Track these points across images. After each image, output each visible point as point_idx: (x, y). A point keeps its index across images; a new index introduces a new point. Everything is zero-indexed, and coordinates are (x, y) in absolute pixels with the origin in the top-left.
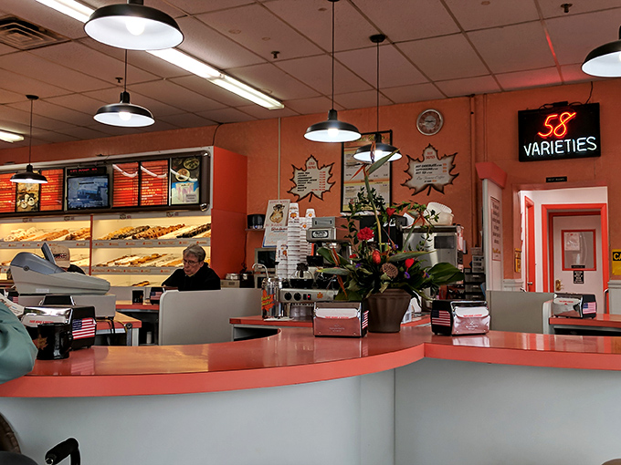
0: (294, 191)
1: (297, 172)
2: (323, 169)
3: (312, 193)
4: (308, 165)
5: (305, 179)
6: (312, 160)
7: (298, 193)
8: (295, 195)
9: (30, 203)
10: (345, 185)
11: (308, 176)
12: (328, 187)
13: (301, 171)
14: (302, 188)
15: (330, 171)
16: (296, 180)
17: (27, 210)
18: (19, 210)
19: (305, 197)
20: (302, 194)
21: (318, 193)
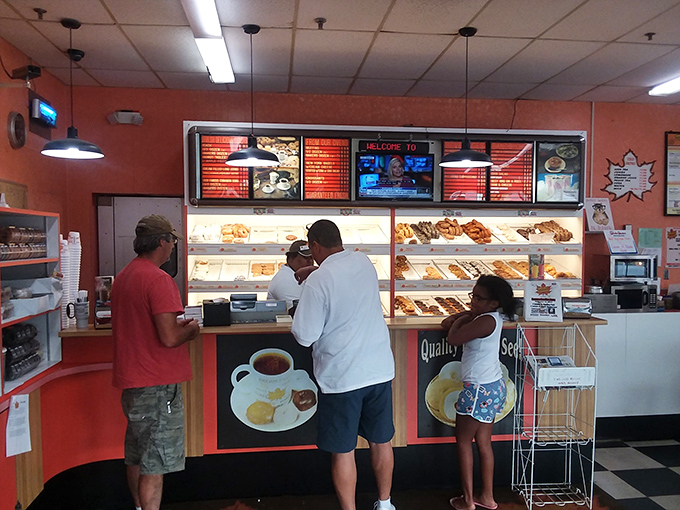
0: (610, 189)
1: (613, 168)
2: (644, 167)
3: (631, 192)
4: (626, 160)
5: (622, 176)
6: (630, 155)
7: (614, 191)
8: (610, 193)
9: (281, 186)
10: (669, 186)
11: (626, 173)
12: (649, 186)
13: (618, 167)
14: (619, 186)
15: (651, 170)
16: (612, 176)
17: (273, 197)
18: (257, 195)
19: (622, 196)
20: (619, 193)
21: (638, 193)
